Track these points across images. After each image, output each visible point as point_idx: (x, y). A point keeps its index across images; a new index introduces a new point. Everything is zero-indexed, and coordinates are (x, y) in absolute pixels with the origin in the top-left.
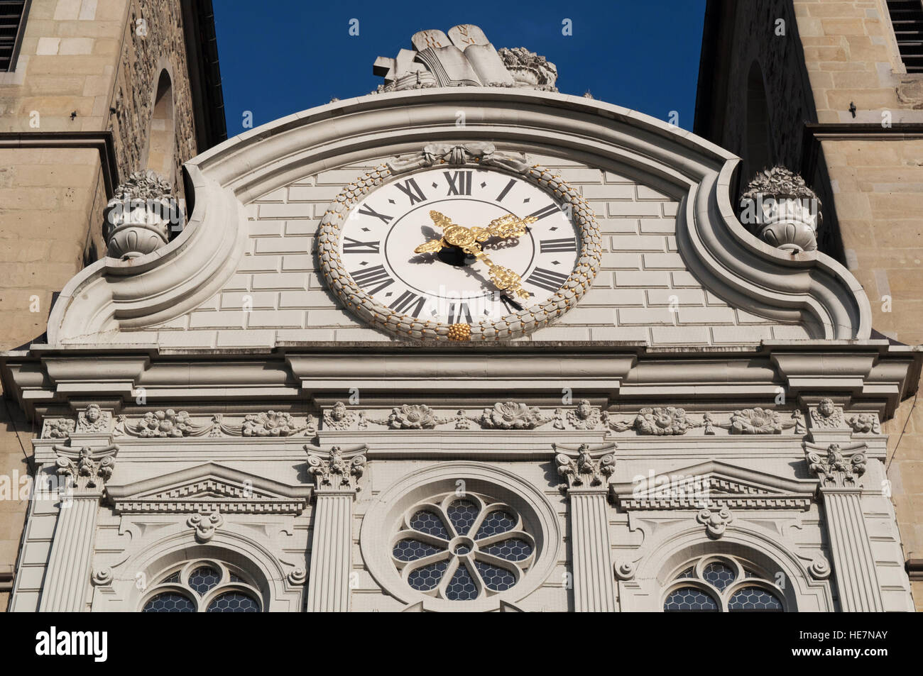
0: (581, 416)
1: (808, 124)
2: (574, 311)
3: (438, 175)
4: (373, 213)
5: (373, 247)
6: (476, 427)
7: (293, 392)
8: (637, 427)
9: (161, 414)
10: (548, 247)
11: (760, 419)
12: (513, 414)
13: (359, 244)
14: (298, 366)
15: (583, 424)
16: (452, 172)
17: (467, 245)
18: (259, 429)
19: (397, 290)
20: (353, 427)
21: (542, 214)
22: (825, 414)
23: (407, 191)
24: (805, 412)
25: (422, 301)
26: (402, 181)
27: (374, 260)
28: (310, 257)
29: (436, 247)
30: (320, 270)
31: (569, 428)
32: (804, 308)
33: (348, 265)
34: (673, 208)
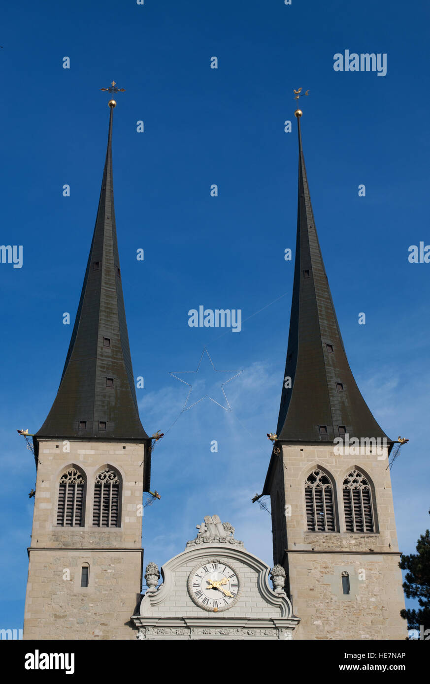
0: (238, 631)
1: (285, 550)
2: (238, 603)
3: (210, 565)
4: (198, 576)
5: (198, 585)
6: (219, 634)
7: (185, 625)
8: (248, 633)
9: (161, 629)
10: (233, 586)
11: (270, 632)
12: (226, 631)
13: (196, 584)
14: (187, 621)
15: (238, 633)
16: (214, 564)
17: (217, 586)
18: (179, 633)
19: (203, 597)
20: (196, 634)
21: (230, 577)
22: (282, 632)
23: (205, 569)
24: (279, 630)
25: (208, 600)
26: (203, 567)
27: (199, 589)
28: (186, 587)
29: (211, 586)
30: (188, 591)
31: (236, 634)
32: (280, 605)
33: (194, 590)
34: (257, 575)
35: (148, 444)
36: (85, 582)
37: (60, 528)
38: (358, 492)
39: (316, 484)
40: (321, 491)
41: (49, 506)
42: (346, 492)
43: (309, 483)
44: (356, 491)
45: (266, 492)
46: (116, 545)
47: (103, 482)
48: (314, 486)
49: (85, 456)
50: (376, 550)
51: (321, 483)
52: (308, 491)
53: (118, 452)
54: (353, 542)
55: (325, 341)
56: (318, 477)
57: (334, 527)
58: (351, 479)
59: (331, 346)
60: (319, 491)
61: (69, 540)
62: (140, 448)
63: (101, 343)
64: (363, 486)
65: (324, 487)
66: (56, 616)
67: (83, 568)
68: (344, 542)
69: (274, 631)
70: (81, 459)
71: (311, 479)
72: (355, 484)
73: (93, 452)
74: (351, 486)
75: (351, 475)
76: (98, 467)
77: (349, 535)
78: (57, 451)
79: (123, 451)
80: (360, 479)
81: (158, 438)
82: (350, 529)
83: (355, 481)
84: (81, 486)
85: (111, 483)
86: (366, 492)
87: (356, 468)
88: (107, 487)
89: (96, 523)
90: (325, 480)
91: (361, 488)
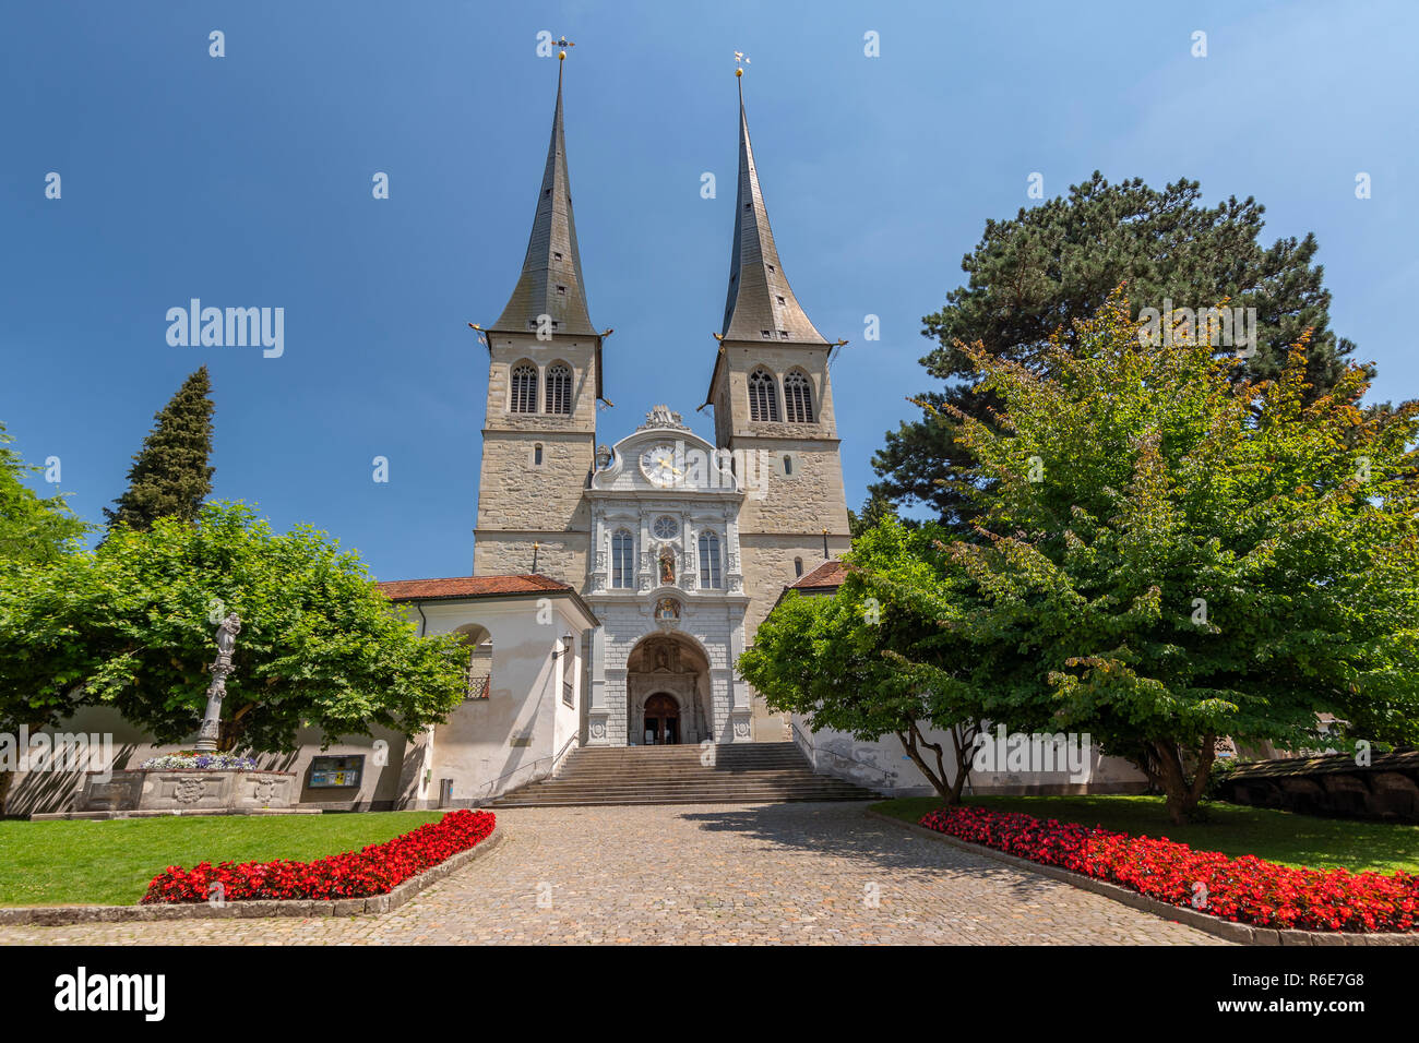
1: (729, 435)
3: (659, 447)
4: (647, 456)
5: (648, 464)
7: (635, 498)
8: (696, 506)
11: (717, 505)
13: (646, 463)
14: (637, 494)
16: (662, 446)
18: (630, 505)
22: (728, 505)
23: (654, 451)
24: (724, 503)
26: (653, 448)
27: (649, 467)
28: (636, 466)
30: (638, 469)
33: (643, 468)
35: (598, 340)
36: (538, 460)
37: (514, 414)
38: (799, 389)
39: (759, 381)
40: (763, 388)
41: (502, 394)
42: (788, 389)
43: (753, 380)
44: (797, 389)
45: (709, 402)
46: (568, 429)
47: (555, 375)
48: (757, 383)
49: (538, 350)
50: (816, 438)
51: (763, 380)
52: (752, 387)
53: (568, 349)
54: (795, 430)
55: (766, 261)
56: (761, 376)
57: (776, 417)
58: (793, 378)
59: (771, 267)
60: (762, 388)
61: (522, 424)
62: (591, 347)
63: (552, 256)
64: (804, 384)
65: (766, 384)
66: (509, 490)
67: (536, 449)
68: (786, 430)
69: (720, 505)
70: (533, 354)
71: (755, 377)
72: (795, 383)
73: (545, 348)
74: (792, 384)
75: (792, 374)
76: (550, 361)
77: (790, 423)
78: (511, 346)
79: (573, 348)
80: (800, 378)
81: (606, 335)
82: (791, 419)
83: (796, 379)
84: (534, 379)
85: (563, 376)
86: (806, 389)
87: (797, 367)
88: (559, 379)
89: (549, 409)
90: (767, 378)
91: (802, 385)
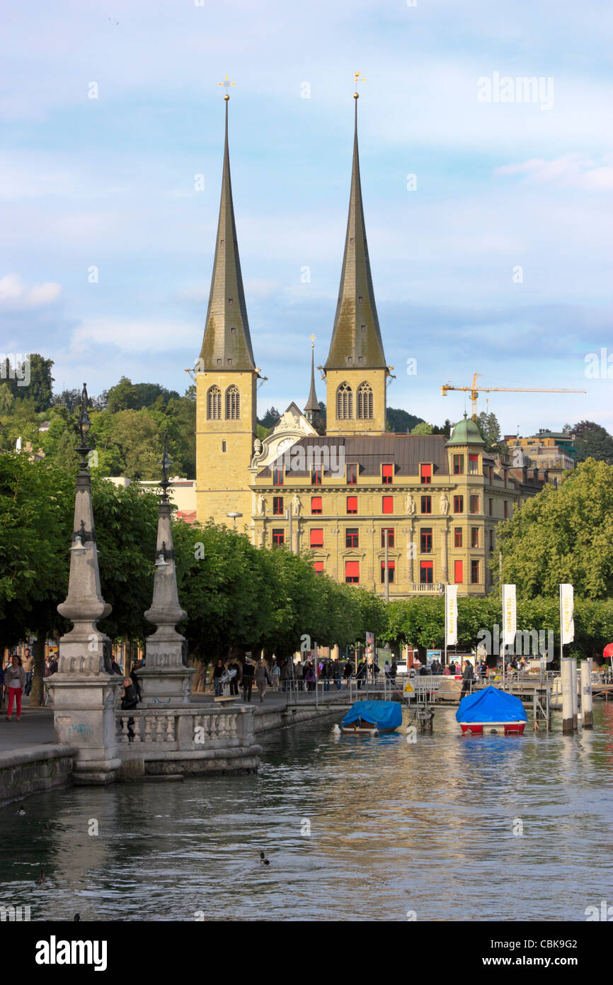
36: (224, 450)
37: (209, 421)
41: (203, 410)
42: (359, 396)
43: (340, 391)
44: (365, 395)
46: (239, 430)
47: (229, 393)
48: (342, 393)
49: (221, 380)
50: (372, 430)
51: (346, 391)
52: (339, 395)
53: (236, 378)
54: (361, 425)
56: (345, 388)
58: (363, 388)
60: (345, 395)
61: (215, 427)
62: (249, 375)
63: (227, 302)
64: (370, 392)
65: (348, 392)
66: (211, 467)
67: (222, 442)
68: (357, 425)
70: (217, 381)
71: (342, 388)
72: (365, 391)
73: (223, 377)
74: (363, 392)
75: (364, 385)
76: (226, 386)
77: (359, 421)
78: (206, 378)
79: (239, 377)
80: (368, 388)
82: (360, 416)
83: (365, 389)
84: (220, 396)
85: (235, 393)
86: (371, 395)
87: (365, 382)
88: (233, 395)
89: (227, 417)
90: (349, 389)
91: (368, 393)
